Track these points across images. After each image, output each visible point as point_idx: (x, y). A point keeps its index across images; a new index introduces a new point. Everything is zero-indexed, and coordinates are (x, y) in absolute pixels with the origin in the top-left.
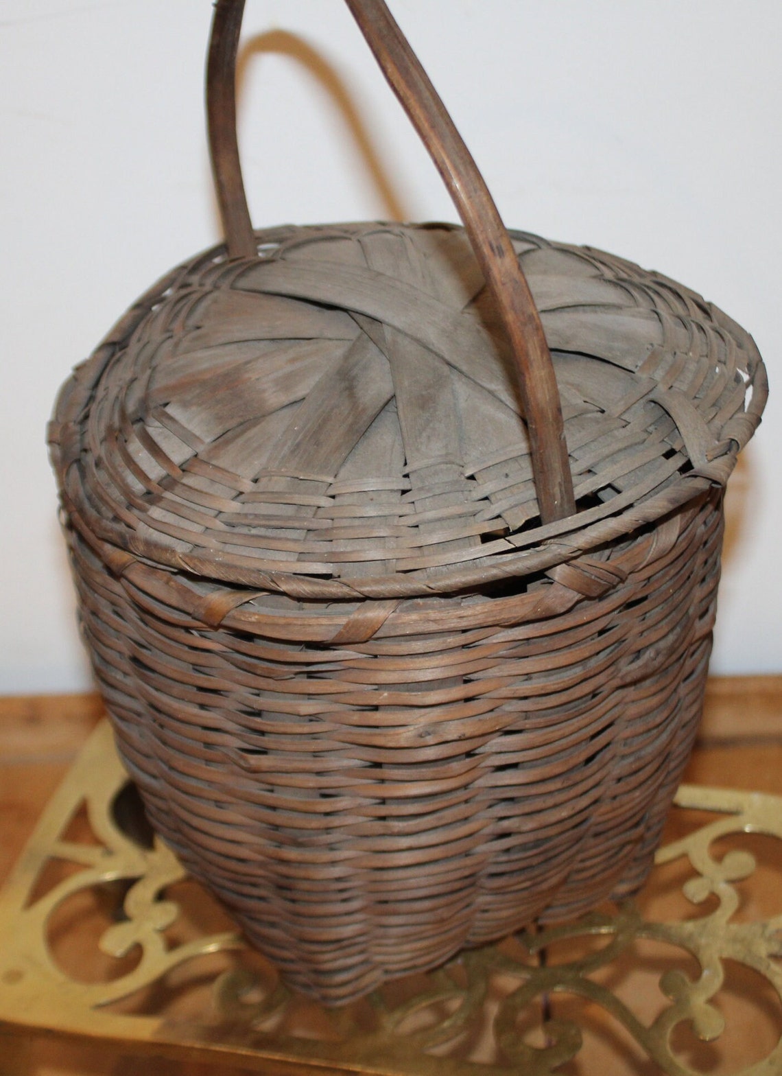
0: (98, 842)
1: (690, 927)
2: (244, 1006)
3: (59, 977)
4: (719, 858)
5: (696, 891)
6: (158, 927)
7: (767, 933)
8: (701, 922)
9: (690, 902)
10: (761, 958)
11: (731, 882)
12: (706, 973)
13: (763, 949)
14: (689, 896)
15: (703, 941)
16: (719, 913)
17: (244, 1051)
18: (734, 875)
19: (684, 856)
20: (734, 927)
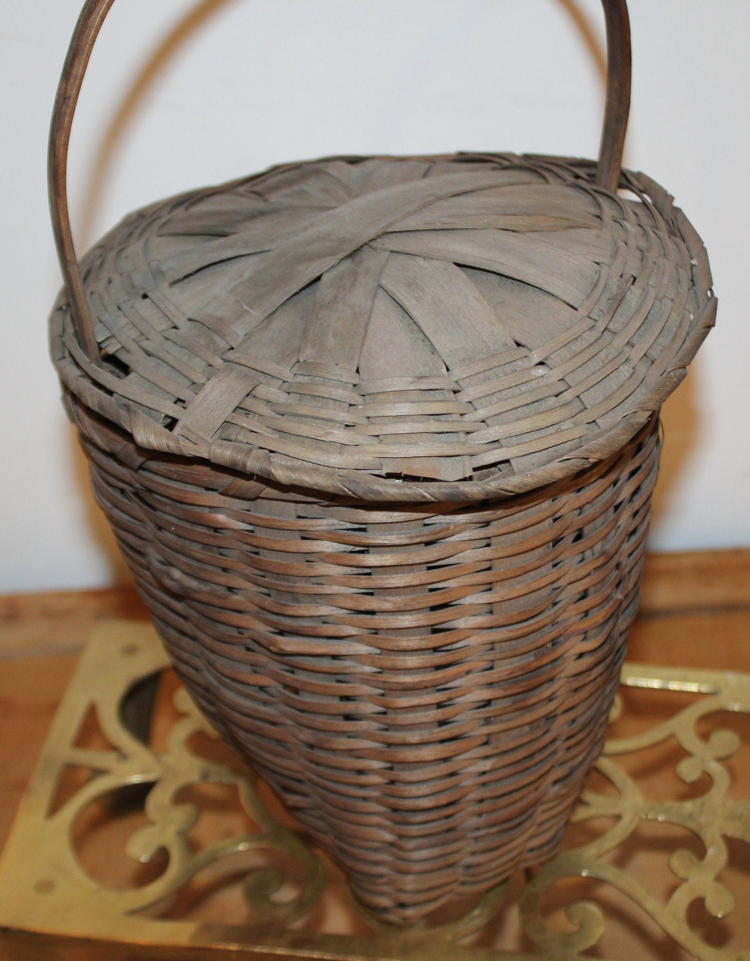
2: (275, 905)
3: (91, 885)
4: (705, 737)
5: (688, 770)
9: (683, 781)
11: (721, 760)
12: (711, 851)
14: (683, 776)
15: (703, 820)
16: (714, 791)
17: (280, 951)
18: (722, 753)
19: (672, 736)
20: (732, 802)
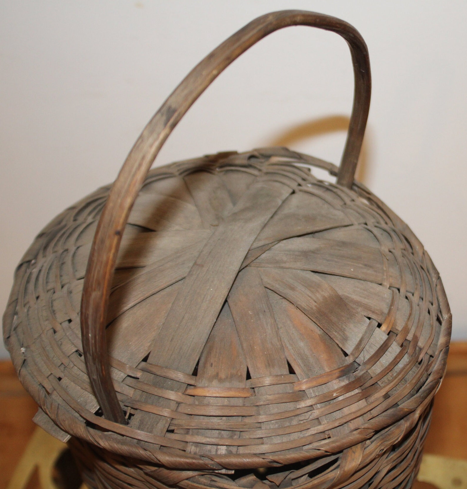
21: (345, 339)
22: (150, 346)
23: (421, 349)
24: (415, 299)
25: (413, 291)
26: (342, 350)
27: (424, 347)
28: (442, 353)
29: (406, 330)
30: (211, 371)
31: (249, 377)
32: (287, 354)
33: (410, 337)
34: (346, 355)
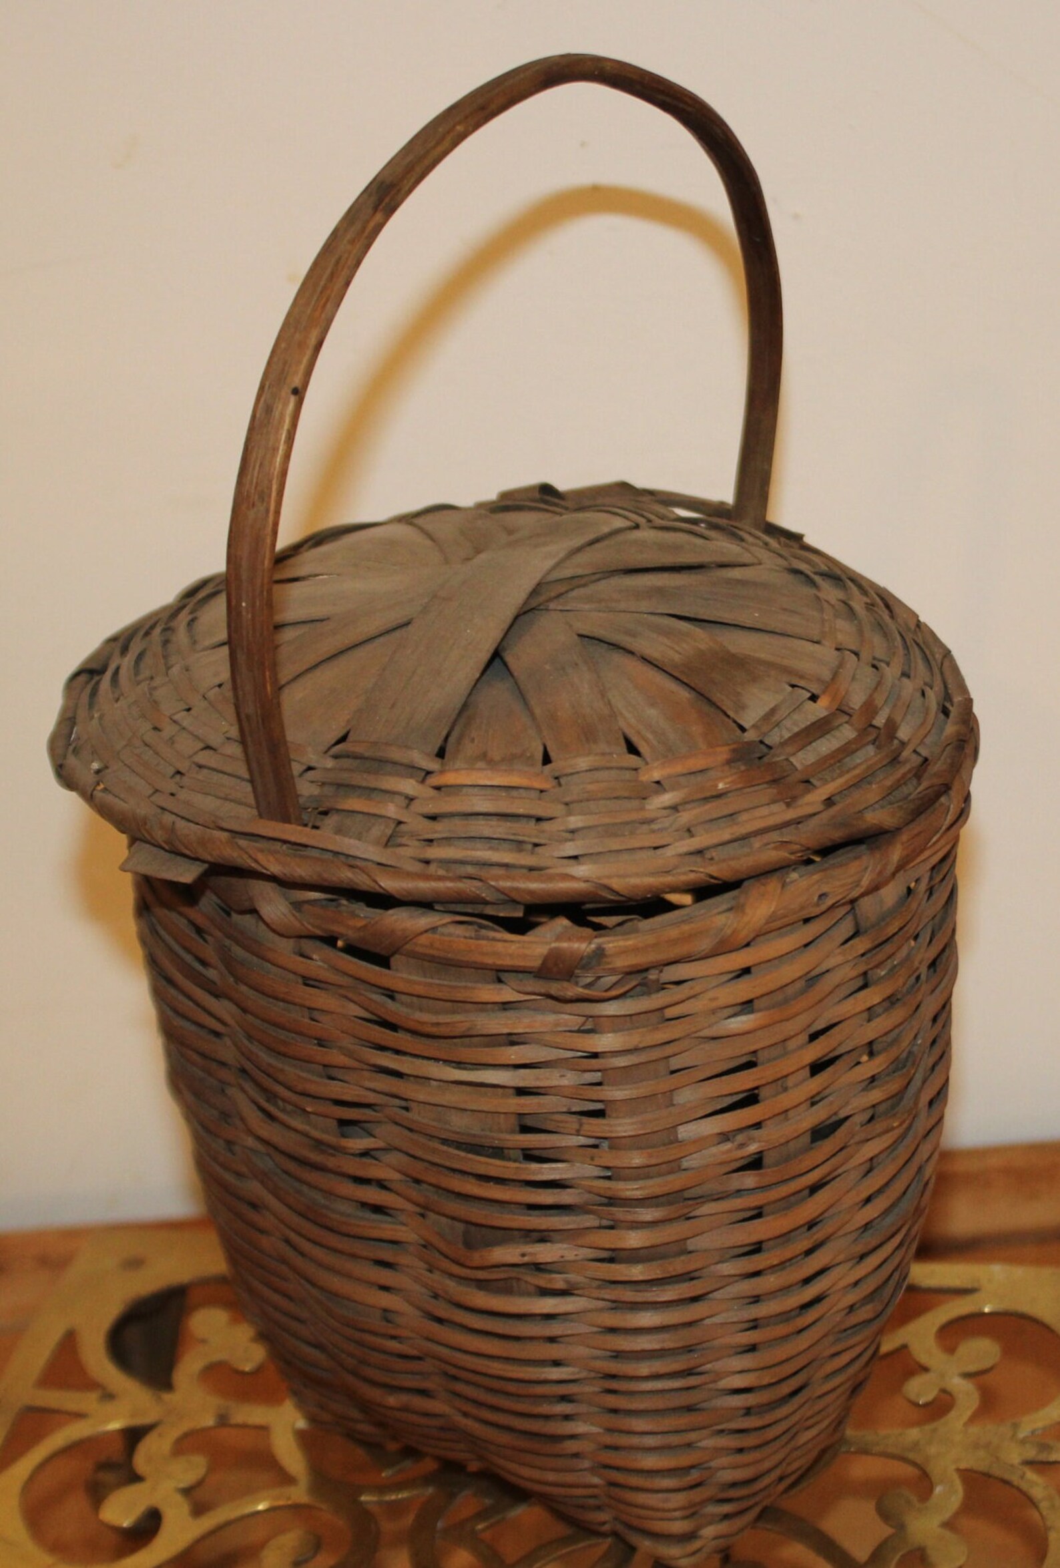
0: (89, 1384)
1: (914, 1434)
4: (951, 1348)
5: (920, 1389)
6: (182, 1485)
7: (1021, 1435)
8: (928, 1427)
9: (914, 1403)
10: (1012, 1466)
11: (970, 1376)
12: (938, 1490)
13: (1014, 1455)
14: (913, 1397)
15: (933, 1450)
16: (953, 1414)
18: (973, 1368)
19: (904, 1349)
20: (974, 1430)
21: (742, 707)
22: (348, 721)
23: (903, 744)
24: (891, 673)
25: (888, 660)
26: (735, 722)
27: (909, 740)
28: (949, 748)
29: (870, 708)
30: (470, 749)
31: (547, 760)
32: (622, 724)
33: (879, 721)
34: (743, 729)
